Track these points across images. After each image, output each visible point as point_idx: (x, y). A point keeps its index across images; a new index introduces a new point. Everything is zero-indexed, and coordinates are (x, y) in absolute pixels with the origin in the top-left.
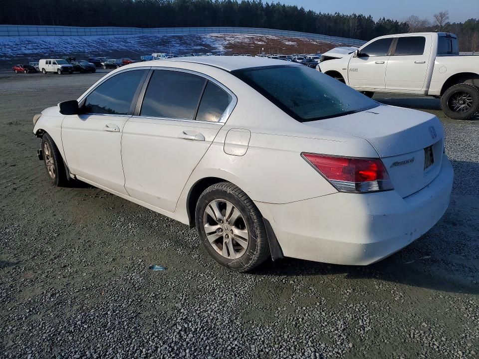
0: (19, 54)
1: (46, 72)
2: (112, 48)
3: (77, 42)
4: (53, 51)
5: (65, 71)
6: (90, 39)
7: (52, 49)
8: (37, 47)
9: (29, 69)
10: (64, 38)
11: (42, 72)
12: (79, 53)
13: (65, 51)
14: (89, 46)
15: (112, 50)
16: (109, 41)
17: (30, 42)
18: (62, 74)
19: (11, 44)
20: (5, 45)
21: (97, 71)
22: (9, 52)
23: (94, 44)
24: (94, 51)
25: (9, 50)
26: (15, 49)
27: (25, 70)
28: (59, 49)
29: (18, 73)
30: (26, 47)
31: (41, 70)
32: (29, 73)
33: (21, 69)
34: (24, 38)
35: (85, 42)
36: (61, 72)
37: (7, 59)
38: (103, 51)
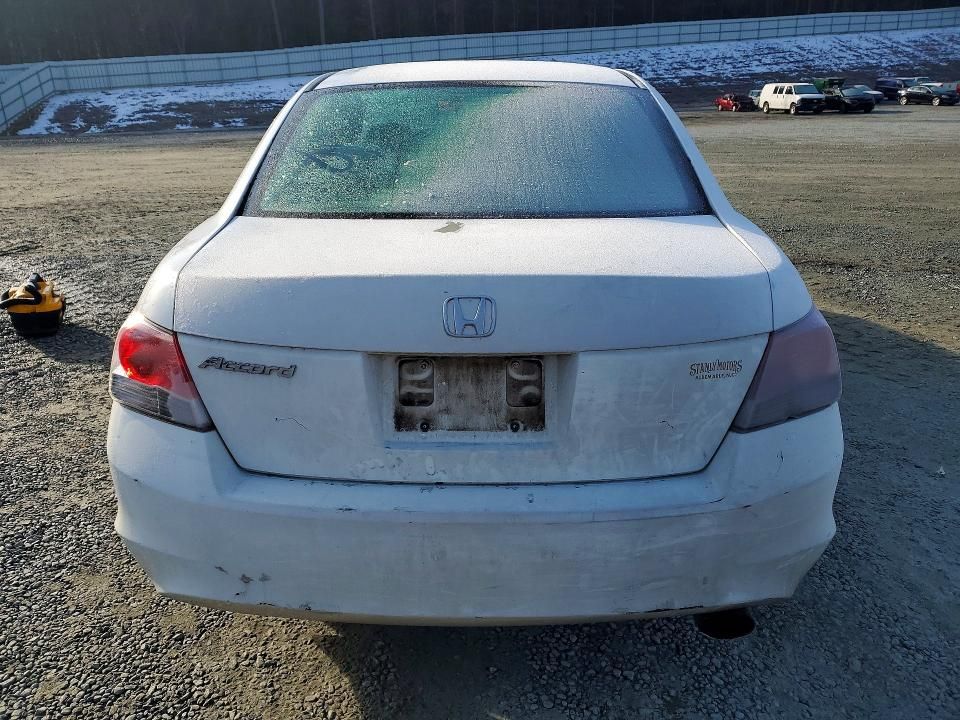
0: (743, 75)
1: (769, 110)
2: (950, 57)
3: (870, 45)
4: (809, 67)
5: (806, 108)
6: (902, 37)
7: (809, 63)
8: (781, 60)
9: (741, 103)
10: (844, 37)
11: (762, 109)
12: (865, 68)
13: (836, 65)
14: (895, 53)
15: (948, 60)
16: (951, 40)
17: (772, 50)
18: (796, 113)
19: (736, 55)
20: (726, 57)
21: (876, 109)
22: (728, 70)
23: (908, 49)
24: (903, 65)
25: (730, 66)
26: (741, 65)
27: (735, 105)
28: (825, 62)
29: (722, 110)
30: (760, 61)
31: (761, 106)
32: (740, 110)
33: (728, 103)
34: (763, 43)
35: (889, 44)
36: (797, 109)
37: (719, 84)
38: (925, 63)
